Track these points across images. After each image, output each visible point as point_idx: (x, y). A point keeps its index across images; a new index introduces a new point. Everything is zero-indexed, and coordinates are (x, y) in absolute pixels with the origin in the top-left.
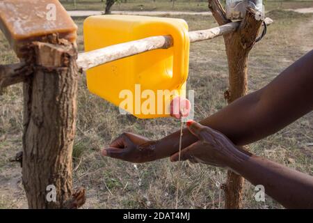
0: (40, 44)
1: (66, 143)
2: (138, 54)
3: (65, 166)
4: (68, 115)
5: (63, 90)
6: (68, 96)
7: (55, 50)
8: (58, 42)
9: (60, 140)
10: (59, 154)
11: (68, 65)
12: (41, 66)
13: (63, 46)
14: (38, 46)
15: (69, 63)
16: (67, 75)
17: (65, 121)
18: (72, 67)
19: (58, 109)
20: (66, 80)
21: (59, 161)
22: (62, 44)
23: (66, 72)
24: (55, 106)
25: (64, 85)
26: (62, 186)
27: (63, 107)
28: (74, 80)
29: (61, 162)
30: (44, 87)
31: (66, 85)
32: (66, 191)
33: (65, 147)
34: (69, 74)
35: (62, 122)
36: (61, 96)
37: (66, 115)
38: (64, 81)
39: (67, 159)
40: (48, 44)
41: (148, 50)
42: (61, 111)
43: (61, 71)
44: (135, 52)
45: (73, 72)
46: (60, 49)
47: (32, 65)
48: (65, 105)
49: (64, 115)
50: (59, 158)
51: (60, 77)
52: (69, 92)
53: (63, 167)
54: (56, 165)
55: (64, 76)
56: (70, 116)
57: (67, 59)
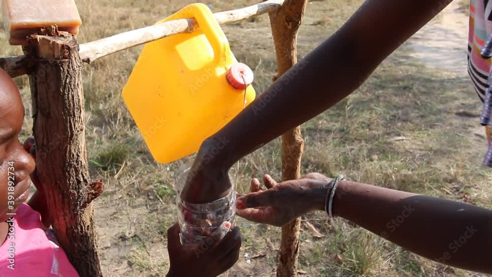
0: (39, 37)
1: (75, 132)
2: (153, 40)
3: (78, 156)
4: (74, 106)
5: (66, 81)
6: (72, 87)
7: (54, 43)
8: (57, 34)
9: (69, 130)
10: (70, 144)
11: (69, 57)
12: (42, 58)
13: (63, 38)
14: (36, 39)
15: (70, 55)
16: (68, 66)
17: (71, 111)
18: (73, 59)
19: (64, 100)
20: (68, 72)
21: (70, 151)
22: (62, 36)
23: (67, 64)
24: (60, 98)
25: (67, 76)
26: (77, 175)
27: (68, 98)
28: (77, 71)
29: (73, 151)
30: (46, 79)
31: (69, 76)
32: (82, 180)
33: (74, 137)
34: (71, 65)
35: (69, 112)
36: (65, 88)
37: (72, 105)
38: (66, 72)
39: (79, 149)
40: (47, 37)
41: (165, 36)
42: (67, 102)
43: (62, 63)
44: (150, 38)
45: (75, 64)
46: (60, 42)
47: (33, 57)
48: (70, 95)
49: (70, 105)
50: (70, 147)
51: (61, 68)
52: (73, 83)
53: (75, 156)
54: (67, 155)
55: (66, 68)
56: (76, 106)
57: (67, 50)
